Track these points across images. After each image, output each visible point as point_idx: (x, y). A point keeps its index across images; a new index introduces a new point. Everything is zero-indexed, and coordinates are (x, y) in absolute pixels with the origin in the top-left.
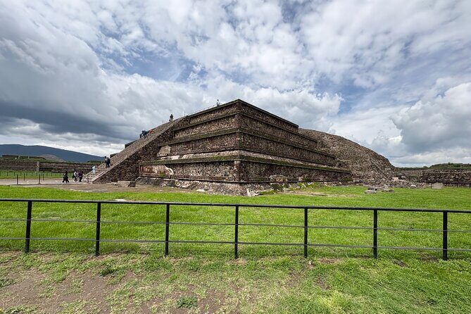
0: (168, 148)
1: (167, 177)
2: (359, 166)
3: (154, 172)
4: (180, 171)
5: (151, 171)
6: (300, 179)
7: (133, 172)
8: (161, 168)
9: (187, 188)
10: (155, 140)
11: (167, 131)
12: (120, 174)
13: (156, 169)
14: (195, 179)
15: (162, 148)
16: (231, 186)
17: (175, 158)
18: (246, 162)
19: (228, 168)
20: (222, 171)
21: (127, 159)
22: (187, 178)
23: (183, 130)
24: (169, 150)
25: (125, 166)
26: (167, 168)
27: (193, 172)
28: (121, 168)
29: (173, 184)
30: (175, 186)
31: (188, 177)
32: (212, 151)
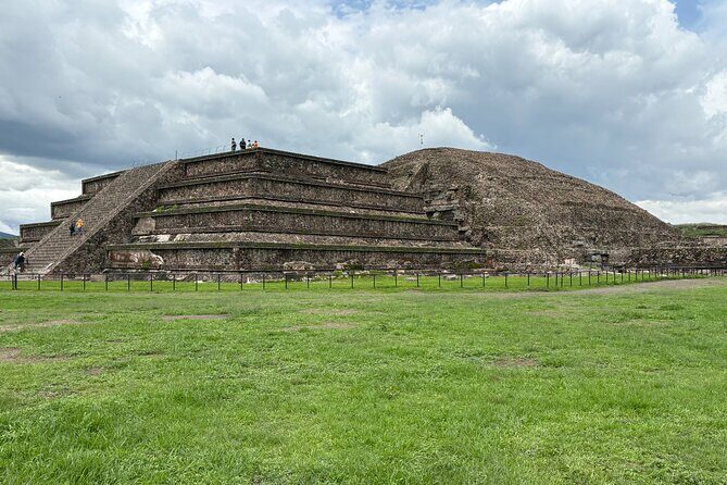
0: (153, 223)
1: (155, 267)
2: (516, 238)
3: (132, 261)
4: (173, 260)
5: (127, 259)
6: (339, 266)
7: (97, 262)
8: (145, 255)
9: (183, 280)
10: (129, 208)
11: (147, 191)
12: (79, 265)
13: (136, 257)
14: (193, 268)
15: (140, 222)
16: (230, 277)
17: (163, 238)
18: (246, 249)
19: (228, 255)
20: (222, 259)
21: (88, 241)
22: (183, 268)
23: (175, 189)
24: (154, 225)
25: (84, 253)
26: (154, 256)
27: (190, 260)
28: (79, 255)
29: (164, 277)
30: (167, 279)
31: (184, 266)
32: (216, 231)
